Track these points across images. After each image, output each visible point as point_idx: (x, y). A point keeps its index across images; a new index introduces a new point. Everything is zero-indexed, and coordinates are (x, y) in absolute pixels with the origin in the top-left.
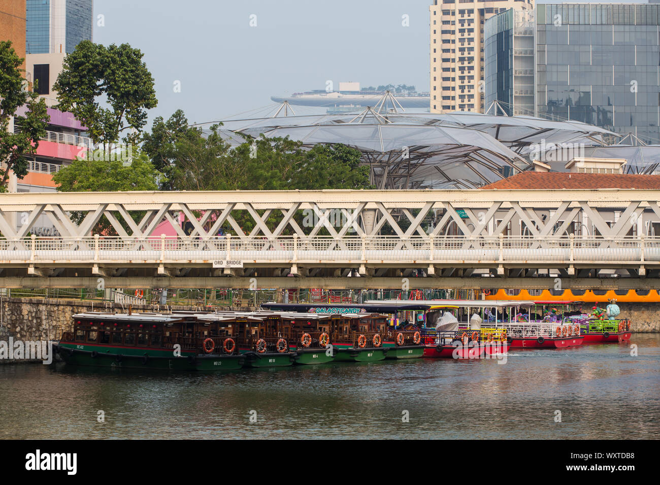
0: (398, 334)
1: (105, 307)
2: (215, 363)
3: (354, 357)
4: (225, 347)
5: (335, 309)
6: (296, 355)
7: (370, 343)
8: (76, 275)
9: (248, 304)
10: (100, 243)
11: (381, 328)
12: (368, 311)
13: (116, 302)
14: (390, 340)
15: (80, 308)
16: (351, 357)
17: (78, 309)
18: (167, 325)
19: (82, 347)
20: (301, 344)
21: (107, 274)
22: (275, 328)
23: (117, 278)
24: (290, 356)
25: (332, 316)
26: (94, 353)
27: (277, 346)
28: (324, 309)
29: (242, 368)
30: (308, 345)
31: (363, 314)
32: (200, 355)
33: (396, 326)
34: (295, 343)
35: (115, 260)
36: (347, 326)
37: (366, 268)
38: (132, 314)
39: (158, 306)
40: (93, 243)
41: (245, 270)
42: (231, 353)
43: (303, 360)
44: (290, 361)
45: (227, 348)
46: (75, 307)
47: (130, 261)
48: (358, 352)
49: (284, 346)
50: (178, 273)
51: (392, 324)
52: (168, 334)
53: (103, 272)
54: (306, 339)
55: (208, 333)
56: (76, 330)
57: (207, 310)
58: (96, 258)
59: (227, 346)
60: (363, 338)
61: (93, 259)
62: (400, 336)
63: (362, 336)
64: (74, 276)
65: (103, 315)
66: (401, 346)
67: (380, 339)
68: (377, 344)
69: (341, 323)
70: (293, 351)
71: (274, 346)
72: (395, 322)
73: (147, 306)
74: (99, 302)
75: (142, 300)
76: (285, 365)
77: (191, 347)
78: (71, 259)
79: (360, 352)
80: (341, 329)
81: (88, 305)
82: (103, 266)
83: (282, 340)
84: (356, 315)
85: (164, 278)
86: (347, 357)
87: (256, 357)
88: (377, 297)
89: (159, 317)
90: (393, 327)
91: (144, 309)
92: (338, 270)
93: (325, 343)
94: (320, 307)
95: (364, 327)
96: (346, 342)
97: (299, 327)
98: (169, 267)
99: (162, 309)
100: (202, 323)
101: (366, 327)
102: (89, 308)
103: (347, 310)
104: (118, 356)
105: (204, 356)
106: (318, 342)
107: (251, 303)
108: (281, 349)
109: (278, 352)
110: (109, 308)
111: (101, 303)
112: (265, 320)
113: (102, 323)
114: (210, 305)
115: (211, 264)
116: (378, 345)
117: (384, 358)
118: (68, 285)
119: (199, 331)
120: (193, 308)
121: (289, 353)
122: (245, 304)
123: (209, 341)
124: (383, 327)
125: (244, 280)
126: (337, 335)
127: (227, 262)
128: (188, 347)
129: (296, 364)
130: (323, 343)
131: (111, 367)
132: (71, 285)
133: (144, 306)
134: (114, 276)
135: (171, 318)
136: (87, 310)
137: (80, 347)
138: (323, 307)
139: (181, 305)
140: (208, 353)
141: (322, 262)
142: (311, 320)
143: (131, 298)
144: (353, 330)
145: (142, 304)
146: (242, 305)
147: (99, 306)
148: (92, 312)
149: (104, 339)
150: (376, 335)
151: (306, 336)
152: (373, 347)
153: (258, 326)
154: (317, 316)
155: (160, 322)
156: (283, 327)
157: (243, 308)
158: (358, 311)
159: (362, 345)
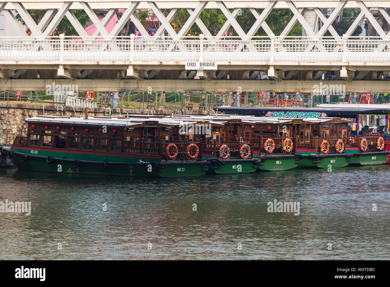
0: (362, 139)
1: (56, 110)
2: (179, 170)
3: (317, 163)
4: (189, 153)
5: (294, 113)
6: (260, 161)
7: (333, 149)
8: (39, 76)
9: (200, 108)
10: (66, 44)
11: (343, 133)
12: (329, 116)
13: (66, 105)
14: (353, 146)
15: (31, 111)
16: (313, 163)
17: (28, 112)
18: (127, 129)
19: (36, 152)
20: (264, 149)
21: (72, 76)
22: (235, 132)
23: (82, 80)
24: (254, 163)
25: (293, 121)
26: (49, 158)
27: (241, 152)
28: (283, 113)
29: (206, 174)
30: (271, 151)
31: (324, 119)
32: (163, 161)
33: (358, 131)
34: (258, 149)
35: (81, 61)
36: (308, 131)
37: (348, 71)
38: (89, 118)
39: (110, 109)
40: (58, 44)
41: (218, 72)
42: (195, 159)
43: (266, 166)
44: (254, 168)
45: (190, 153)
46: (25, 110)
47: (98, 62)
48: (321, 158)
49: (247, 152)
50: (147, 75)
51: (354, 129)
52: (128, 139)
53: (68, 74)
54: (269, 145)
55: (169, 138)
56: (29, 135)
57: (159, 113)
58: (61, 60)
59: (190, 151)
60: (326, 144)
61: (59, 60)
62: (364, 142)
63: (325, 141)
64: (37, 78)
65: (57, 119)
66: (364, 152)
67: (343, 144)
68: (340, 149)
69: (303, 127)
70: (256, 157)
71: (237, 152)
72: (357, 127)
73: (99, 109)
74: (49, 105)
75: (93, 103)
76: (249, 172)
77: (153, 153)
78: (35, 60)
79: (323, 158)
80: (302, 134)
81: (39, 108)
82: (69, 68)
83: (246, 145)
84: (317, 119)
85: (131, 80)
86: (309, 163)
87: (219, 164)
88: (326, 101)
89: (116, 121)
90: (356, 131)
91: (96, 112)
92: (310, 72)
93: (289, 148)
94: (278, 111)
95: (326, 132)
96: (308, 148)
97: (259, 132)
98: (139, 68)
99: (114, 112)
100: (163, 128)
101: (328, 132)
102: (40, 111)
103: (306, 115)
104: (75, 161)
105: (168, 162)
106: (282, 148)
107: (202, 106)
108: (244, 155)
109: (241, 158)
110: (60, 111)
111: (52, 107)
112: (227, 125)
113: (58, 127)
114: (161, 108)
115: (184, 66)
116: (341, 151)
117: (347, 164)
118: (30, 87)
119: (160, 136)
120: (146, 111)
121: (253, 159)
122: (196, 107)
123: (173, 146)
124: (345, 132)
125: (217, 83)
126: (298, 140)
127: (201, 64)
128: (150, 153)
129: (259, 171)
130: (287, 149)
131: (68, 173)
132: (34, 88)
133: (95, 109)
134: (78, 78)
135: (132, 122)
136: (38, 113)
137: (34, 152)
138: (281, 111)
139: (132, 108)
140: (171, 159)
141: (301, 64)
142: (271, 125)
143: (82, 100)
144: (315, 135)
145: (93, 107)
146: (193, 109)
147: (51, 109)
148: (43, 116)
149: (58, 143)
150: (339, 141)
151: (269, 142)
152: (336, 153)
153: (219, 131)
154: (277, 120)
155: (120, 126)
156: (244, 132)
157: (195, 111)
158: (318, 115)
159: (325, 150)
